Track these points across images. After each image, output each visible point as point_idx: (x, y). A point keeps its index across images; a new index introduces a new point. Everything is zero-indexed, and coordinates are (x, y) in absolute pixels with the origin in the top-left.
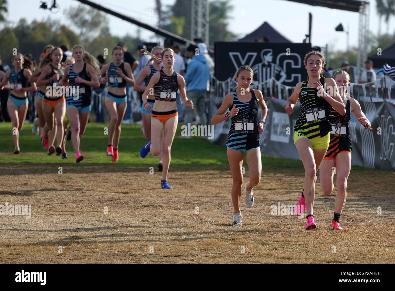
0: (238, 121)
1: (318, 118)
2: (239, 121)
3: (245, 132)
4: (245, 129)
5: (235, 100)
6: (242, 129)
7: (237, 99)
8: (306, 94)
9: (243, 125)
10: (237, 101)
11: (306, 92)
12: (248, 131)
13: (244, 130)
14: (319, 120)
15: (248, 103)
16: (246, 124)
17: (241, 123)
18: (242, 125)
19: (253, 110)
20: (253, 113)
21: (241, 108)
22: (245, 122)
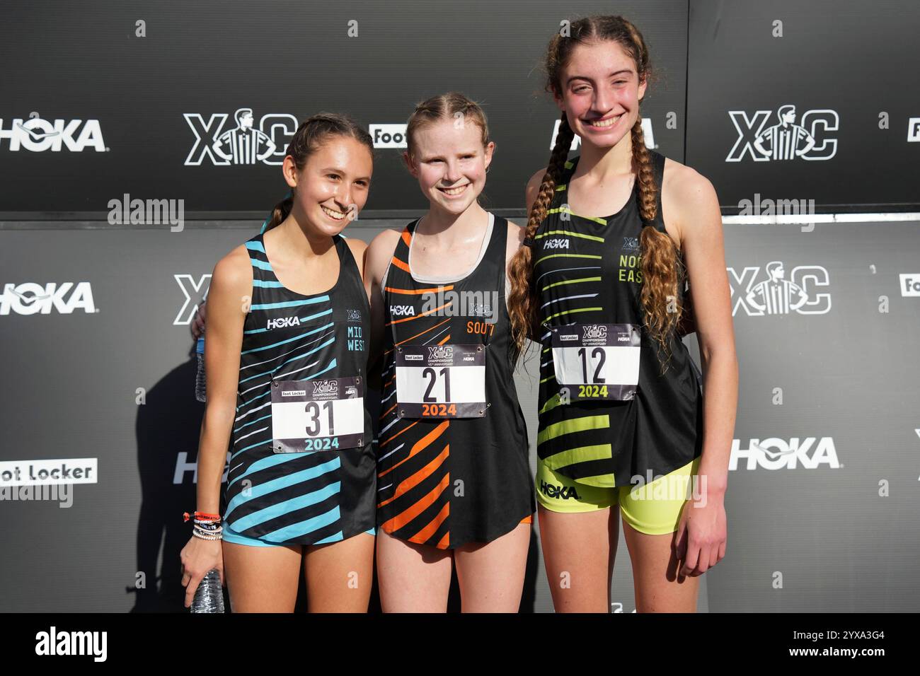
0: (285, 394)
1: (596, 379)
2: (291, 393)
3: (327, 447)
4: (325, 432)
5: (260, 283)
6: (308, 429)
7: (269, 276)
8: (564, 251)
9: (312, 409)
10: (272, 285)
11: (564, 237)
12: (341, 438)
13: (320, 435)
14: (600, 387)
15: (326, 298)
16: (329, 406)
17: (306, 403)
18: (307, 410)
19: (350, 330)
20: (351, 347)
21: (296, 321)
22: (324, 395)
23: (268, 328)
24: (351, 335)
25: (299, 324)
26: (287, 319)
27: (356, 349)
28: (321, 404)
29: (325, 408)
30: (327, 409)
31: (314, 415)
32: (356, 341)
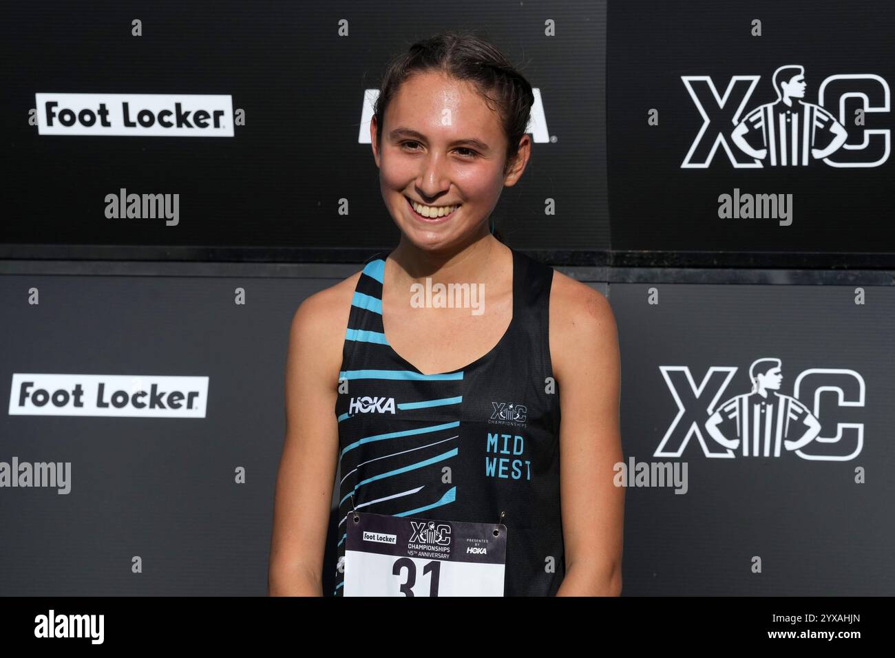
20: (490, 469)
21: (390, 406)
22: (427, 547)
23: (350, 412)
24: (492, 447)
25: (393, 412)
26: (376, 398)
27: (500, 475)
28: (420, 564)
29: (425, 572)
30: (430, 574)
31: (405, 582)
32: (502, 460)
